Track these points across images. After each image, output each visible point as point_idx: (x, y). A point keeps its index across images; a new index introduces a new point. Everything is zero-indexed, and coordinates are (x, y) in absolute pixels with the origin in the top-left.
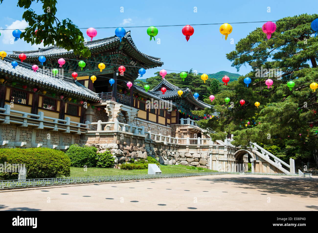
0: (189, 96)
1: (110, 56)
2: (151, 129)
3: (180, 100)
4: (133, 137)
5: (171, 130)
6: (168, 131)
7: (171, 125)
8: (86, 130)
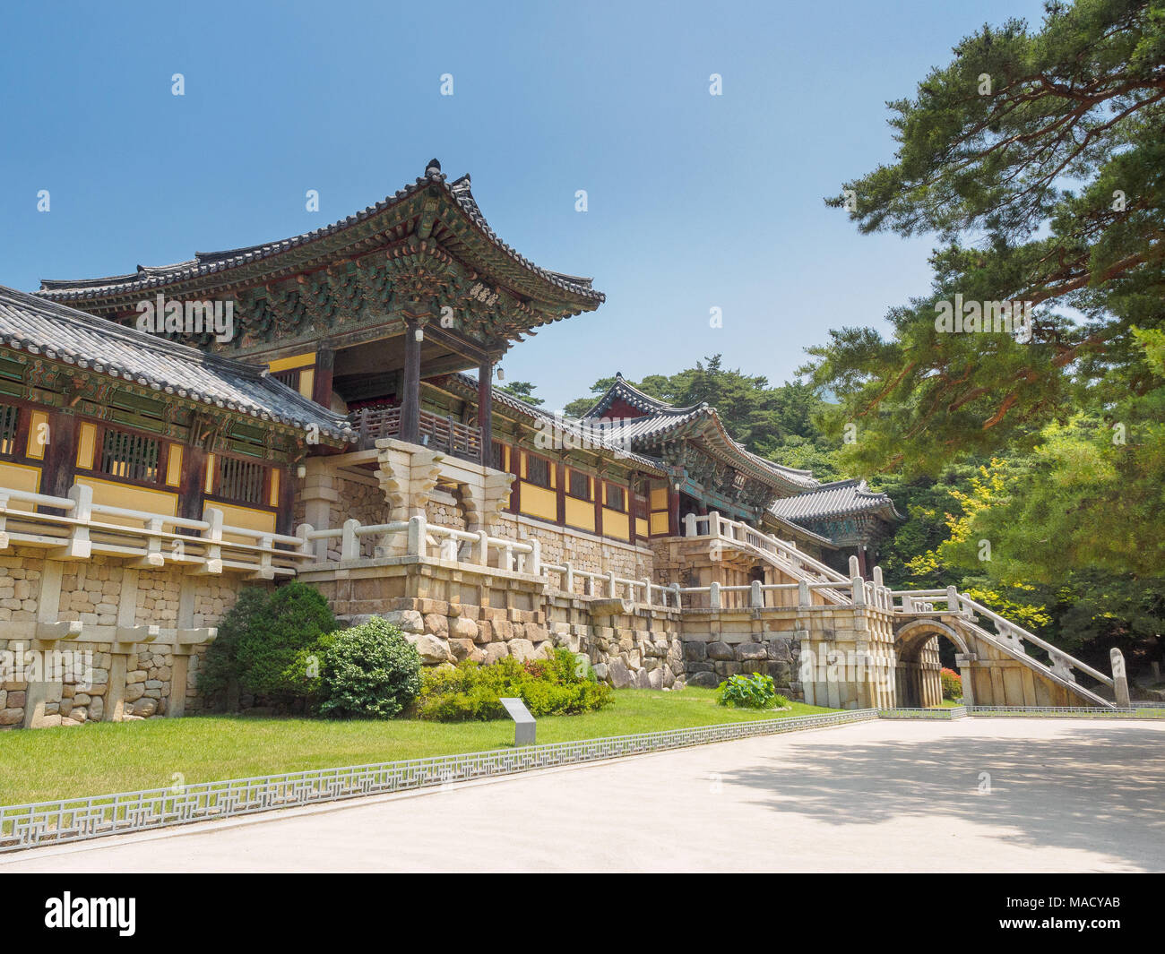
0: (713, 432)
1: (389, 264)
2: (574, 555)
3: (681, 450)
4: (489, 582)
5: (651, 558)
6: (641, 562)
7: (652, 540)
8: (298, 559)
